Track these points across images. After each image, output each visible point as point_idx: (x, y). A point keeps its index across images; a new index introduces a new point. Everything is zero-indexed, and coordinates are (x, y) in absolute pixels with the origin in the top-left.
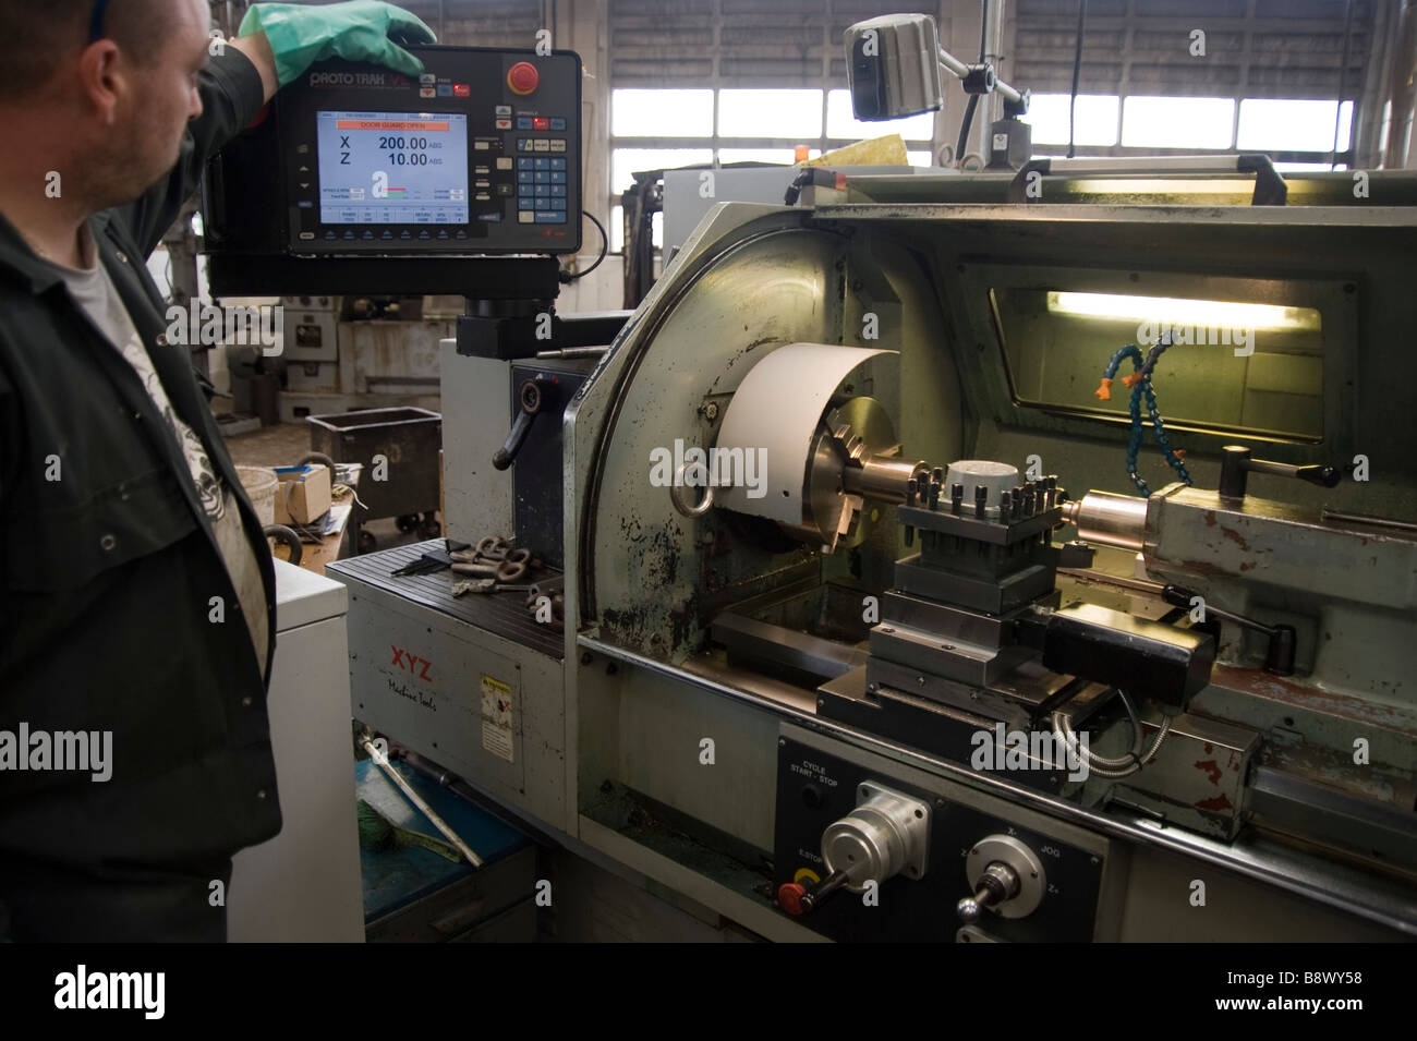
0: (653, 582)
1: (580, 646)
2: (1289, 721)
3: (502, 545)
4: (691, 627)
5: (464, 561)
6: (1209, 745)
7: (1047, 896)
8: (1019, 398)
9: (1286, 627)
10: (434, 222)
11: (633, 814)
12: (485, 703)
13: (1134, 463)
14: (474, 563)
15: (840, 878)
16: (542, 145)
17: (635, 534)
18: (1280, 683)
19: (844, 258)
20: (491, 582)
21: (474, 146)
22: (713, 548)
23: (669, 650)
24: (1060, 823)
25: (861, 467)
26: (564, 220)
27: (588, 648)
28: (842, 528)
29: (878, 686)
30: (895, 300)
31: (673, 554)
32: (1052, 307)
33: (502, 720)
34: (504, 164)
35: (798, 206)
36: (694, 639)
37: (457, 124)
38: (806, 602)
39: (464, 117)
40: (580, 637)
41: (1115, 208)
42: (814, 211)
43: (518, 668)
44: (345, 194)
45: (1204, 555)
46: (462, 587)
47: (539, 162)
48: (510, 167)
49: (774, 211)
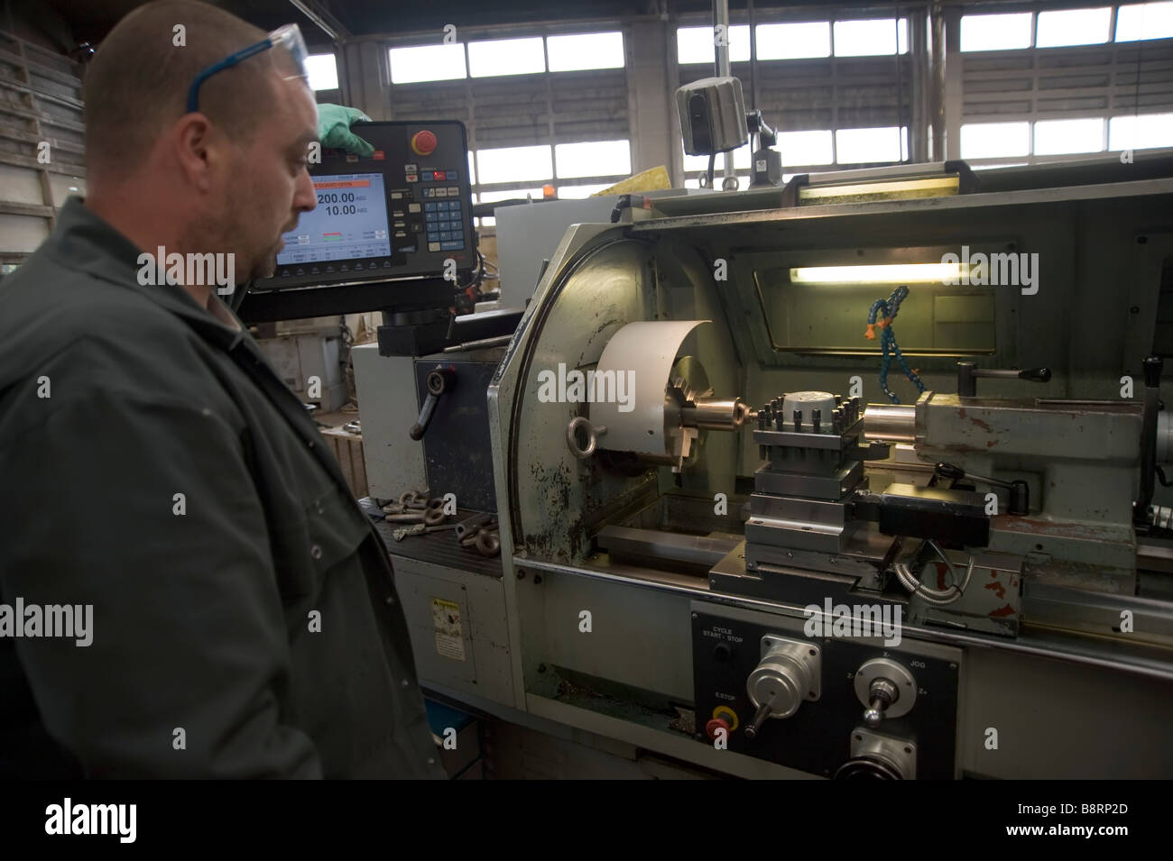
0: (555, 510)
1: (516, 566)
2: (1040, 547)
3: (419, 497)
4: (582, 540)
5: (396, 513)
6: (993, 571)
7: (919, 697)
8: (777, 346)
9: (1021, 482)
10: (365, 256)
11: (561, 686)
12: (437, 620)
13: (885, 382)
14: (404, 513)
15: (766, 709)
16: (441, 192)
17: (541, 475)
18: (1023, 521)
19: (653, 258)
20: (423, 526)
21: (390, 196)
22: (590, 479)
23: (569, 559)
24: (923, 643)
25: (695, 407)
26: (462, 247)
27: (520, 566)
28: (685, 452)
29: (756, 564)
30: (690, 285)
31: (566, 488)
32: (794, 280)
33: (453, 630)
34: (414, 208)
35: (620, 223)
36: (585, 547)
37: (376, 182)
38: (654, 510)
39: (381, 175)
40: (515, 559)
41: (862, 205)
42: (632, 226)
43: (464, 588)
44: (294, 240)
45: (962, 440)
46: (401, 533)
47: (440, 205)
48: (419, 210)
49: (607, 228)
